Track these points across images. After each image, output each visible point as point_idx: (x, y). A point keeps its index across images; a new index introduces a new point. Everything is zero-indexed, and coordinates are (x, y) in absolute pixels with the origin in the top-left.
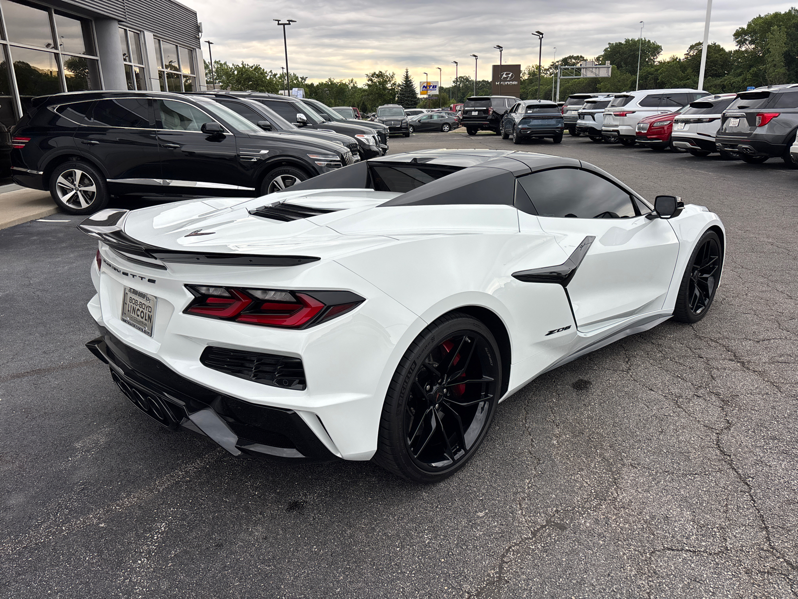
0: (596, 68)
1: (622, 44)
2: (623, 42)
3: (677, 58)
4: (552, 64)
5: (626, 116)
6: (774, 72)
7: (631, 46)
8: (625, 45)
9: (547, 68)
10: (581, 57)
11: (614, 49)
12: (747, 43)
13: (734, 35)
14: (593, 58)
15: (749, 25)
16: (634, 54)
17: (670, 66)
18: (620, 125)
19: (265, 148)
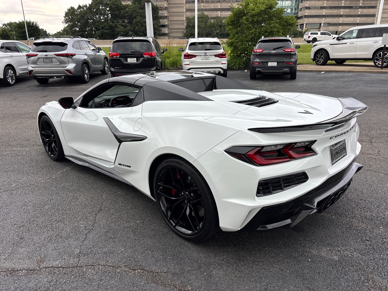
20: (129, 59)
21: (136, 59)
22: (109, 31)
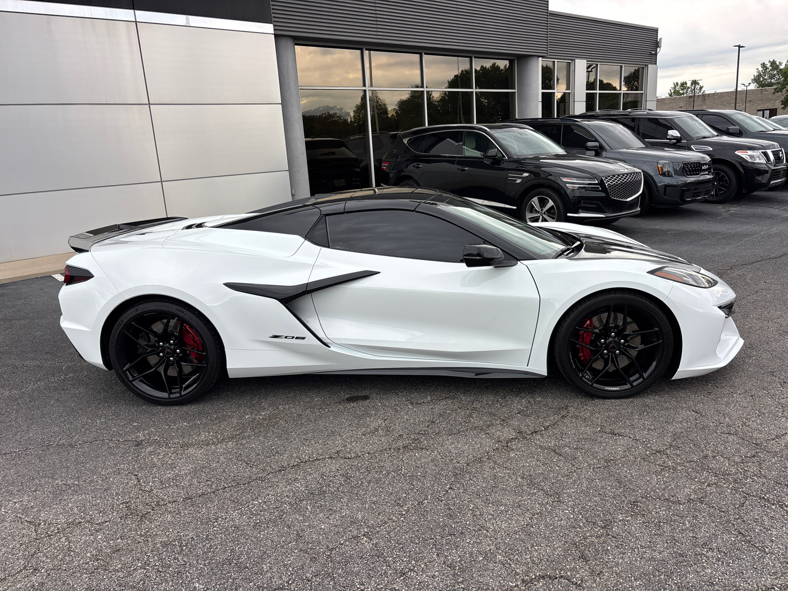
19: (527, 172)
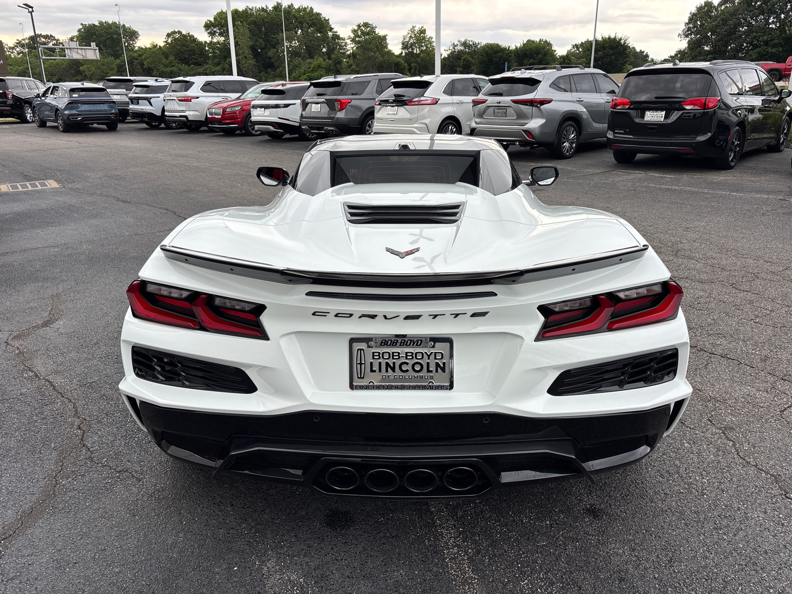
0: (82, 49)
1: (96, 26)
2: (97, 24)
3: (157, 45)
4: (17, 42)
5: (191, 101)
6: (246, 63)
7: (106, 29)
8: (99, 27)
9: (12, 46)
10: (51, 36)
11: (88, 31)
12: (217, 35)
13: (205, 26)
14: (66, 39)
15: (215, 19)
16: (112, 37)
17: (153, 52)
18: (186, 111)
20: (649, 113)
21: (664, 113)
22: (781, 49)
